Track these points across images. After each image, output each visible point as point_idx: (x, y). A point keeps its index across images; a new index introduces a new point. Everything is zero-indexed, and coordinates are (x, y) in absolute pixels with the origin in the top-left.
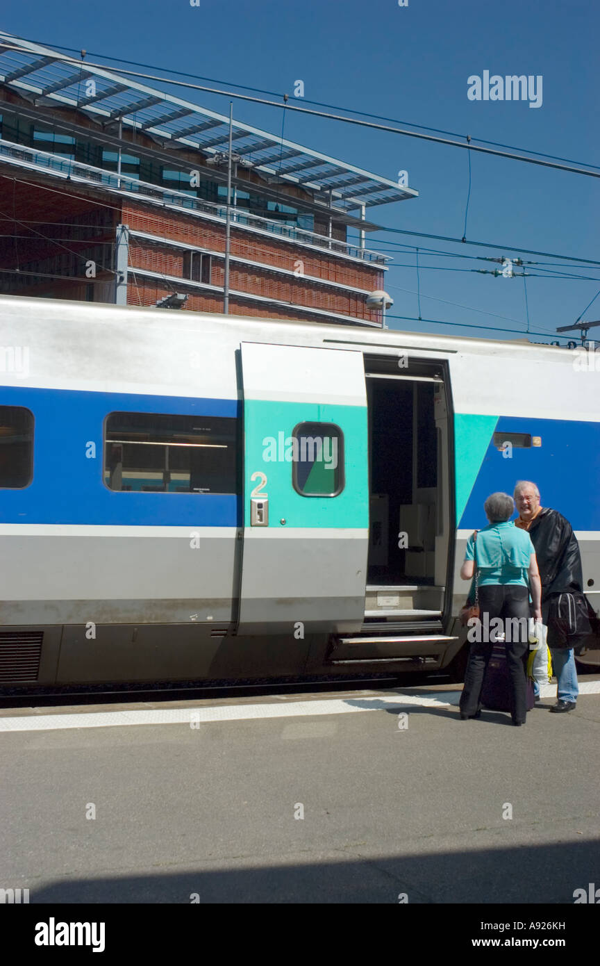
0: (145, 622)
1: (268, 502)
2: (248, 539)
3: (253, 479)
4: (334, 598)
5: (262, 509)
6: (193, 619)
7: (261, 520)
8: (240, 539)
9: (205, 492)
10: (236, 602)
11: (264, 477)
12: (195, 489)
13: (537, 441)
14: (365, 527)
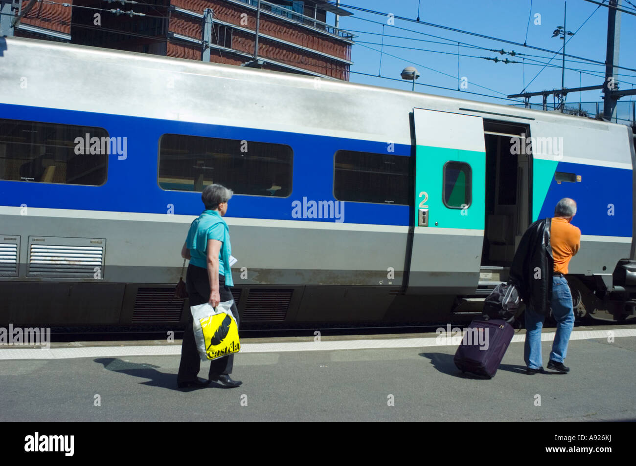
0: (353, 284)
1: (428, 211)
2: (416, 234)
3: (420, 196)
4: (463, 273)
5: (425, 215)
6: (380, 284)
7: (424, 222)
8: (411, 235)
9: (391, 203)
10: (406, 273)
11: (427, 195)
12: (386, 201)
13: (579, 178)
14: (483, 229)
